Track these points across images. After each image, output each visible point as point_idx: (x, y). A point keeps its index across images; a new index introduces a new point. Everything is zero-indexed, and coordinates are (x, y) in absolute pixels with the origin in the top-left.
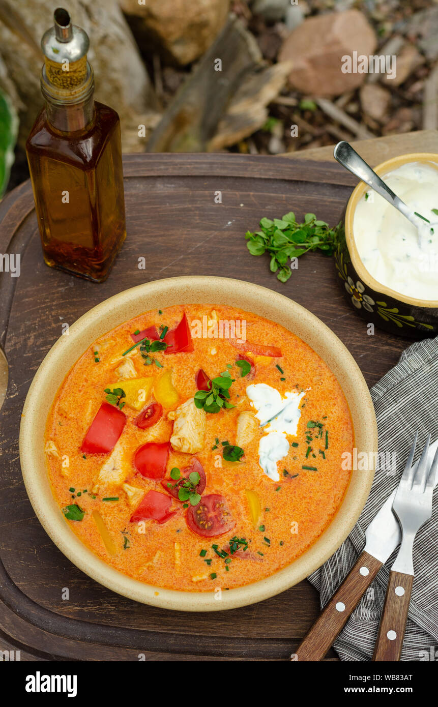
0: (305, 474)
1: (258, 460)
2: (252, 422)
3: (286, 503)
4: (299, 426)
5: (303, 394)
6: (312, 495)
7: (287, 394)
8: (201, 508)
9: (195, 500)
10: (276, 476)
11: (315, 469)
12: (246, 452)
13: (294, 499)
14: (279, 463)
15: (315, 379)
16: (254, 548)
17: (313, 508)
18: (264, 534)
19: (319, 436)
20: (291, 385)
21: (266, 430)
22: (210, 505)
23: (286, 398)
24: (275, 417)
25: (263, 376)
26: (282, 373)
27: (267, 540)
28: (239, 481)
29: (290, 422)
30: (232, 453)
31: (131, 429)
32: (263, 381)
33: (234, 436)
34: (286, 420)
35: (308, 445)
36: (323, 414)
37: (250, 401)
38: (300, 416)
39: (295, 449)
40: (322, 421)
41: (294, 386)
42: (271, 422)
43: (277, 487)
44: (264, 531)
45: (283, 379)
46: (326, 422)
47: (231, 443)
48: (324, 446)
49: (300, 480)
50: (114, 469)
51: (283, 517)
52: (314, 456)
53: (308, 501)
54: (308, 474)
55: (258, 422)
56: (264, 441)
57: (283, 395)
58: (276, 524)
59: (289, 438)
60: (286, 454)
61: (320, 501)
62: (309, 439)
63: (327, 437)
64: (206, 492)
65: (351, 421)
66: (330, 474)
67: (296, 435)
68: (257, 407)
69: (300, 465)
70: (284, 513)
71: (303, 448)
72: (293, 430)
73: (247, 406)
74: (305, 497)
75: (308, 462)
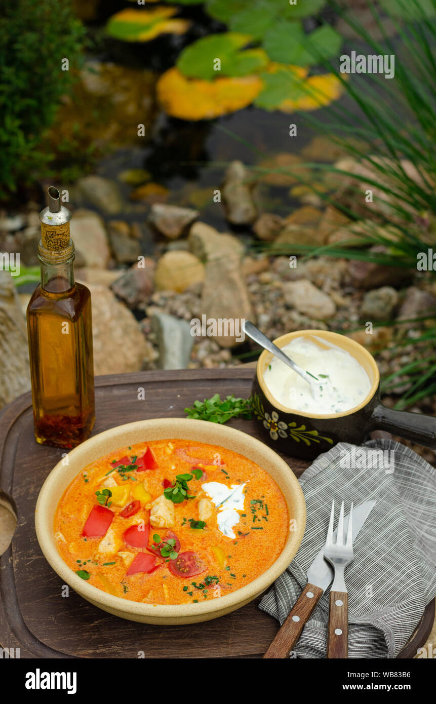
0: (254, 532)
1: (217, 527)
2: (209, 504)
3: (243, 551)
4: (245, 504)
5: (244, 485)
6: (262, 544)
7: (232, 486)
8: (179, 560)
9: (174, 556)
10: (233, 536)
11: (262, 528)
12: (208, 523)
13: (249, 547)
14: (234, 528)
15: (251, 475)
16: (223, 581)
17: (264, 551)
18: (230, 572)
19: (261, 508)
20: (235, 480)
21: (220, 509)
22: (186, 558)
23: (232, 488)
24: (226, 500)
25: (213, 478)
26: (227, 474)
27: (232, 575)
28: (205, 542)
29: (238, 501)
30: (196, 524)
31: (119, 519)
32: (214, 480)
33: (197, 515)
34: (235, 501)
35: (253, 515)
36: (261, 494)
37: (205, 493)
38: (245, 497)
39: (244, 518)
40: (261, 499)
41: (237, 481)
42: (223, 504)
43: (235, 542)
44: (229, 570)
45: (229, 478)
46: (264, 499)
47: (196, 520)
48: (265, 513)
49: (251, 536)
50: (109, 544)
51: (242, 559)
52: (259, 520)
53: (260, 548)
54: (256, 532)
55: (214, 505)
56: (219, 516)
57: (230, 487)
58: (238, 565)
59: (239, 512)
60: (238, 521)
61: (269, 547)
62: (254, 511)
63: (266, 508)
64: (181, 551)
65: (283, 496)
66: (273, 530)
67: (244, 510)
68: (211, 496)
69: (250, 527)
70: (243, 557)
71: (250, 516)
72: (241, 507)
73: (204, 496)
74: (257, 546)
75: (255, 525)
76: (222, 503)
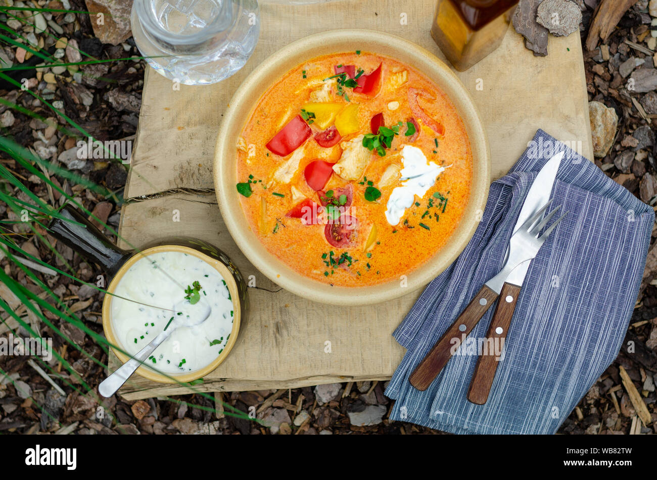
0: (419, 229)
3: (396, 245)
4: (427, 193)
5: (442, 169)
6: (417, 247)
7: (432, 163)
11: (428, 229)
12: (383, 193)
13: (403, 244)
16: (356, 267)
17: (413, 257)
18: (369, 260)
19: (439, 207)
20: (439, 158)
21: (403, 184)
23: (429, 166)
24: (413, 178)
25: (421, 143)
26: (437, 147)
27: (368, 266)
29: (423, 186)
30: (372, 193)
31: (311, 143)
32: (420, 146)
33: (379, 179)
34: (420, 184)
35: (428, 209)
36: (449, 191)
37: (403, 157)
38: (433, 185)
39: (416, 207)
40: (445, 196)
41: (441, 160)
42: (409, 180)
43: (394, 230)
44: (370, 258)
45: (436, 152)
47: (374, 185)
49: (413, 232)
50: (287, 173)
51: (389, 254)
52: (430, 217)
53: (413, 250)
54: (421, 230)
55: (400, 176)
56: (397, 190)
57: (428, 164)
58: (381, 257)
59: (415, 197)
60: (409, 207)
62: (430, 205)
63: (445, 207)
66: (437, 235)
67: (422, 197)
68: (405, 165)
69: (418, 221)
70: (391, 252)
71: (423, 209)
72: (421, 193)
73: (398, 161)
74: (411, 246)
75: (423, 221)
76: (409, 178)
